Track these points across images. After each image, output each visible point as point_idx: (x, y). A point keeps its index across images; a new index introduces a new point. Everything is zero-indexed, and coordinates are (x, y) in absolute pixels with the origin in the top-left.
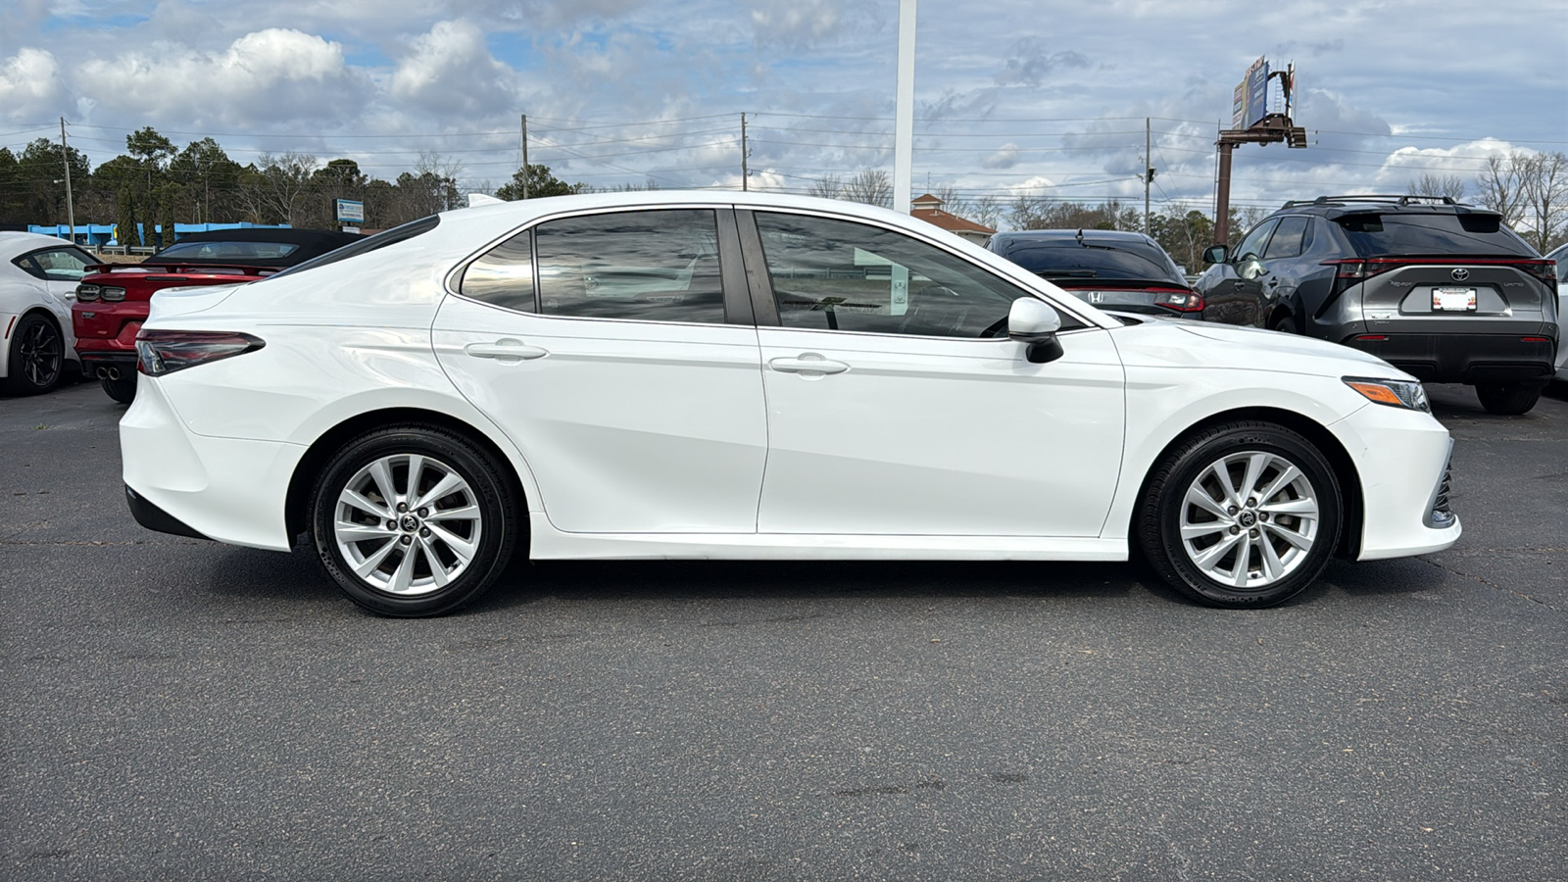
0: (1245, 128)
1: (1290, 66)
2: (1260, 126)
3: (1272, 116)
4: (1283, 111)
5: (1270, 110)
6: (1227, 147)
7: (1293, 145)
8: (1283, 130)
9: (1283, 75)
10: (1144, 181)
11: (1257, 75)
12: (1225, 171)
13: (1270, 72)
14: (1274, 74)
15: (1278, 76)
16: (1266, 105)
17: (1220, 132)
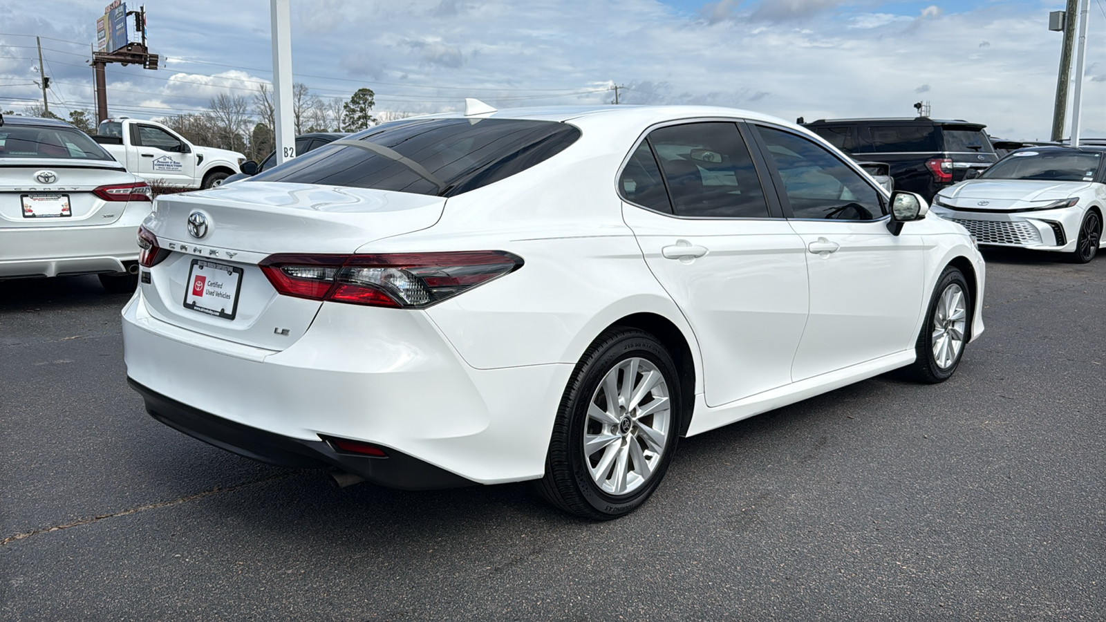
0: (111, 51)
1: (142, 8)
2: (124, 50)
3: (132, 44)
4: (141, 41)
5: (131, 40)
6: (100, 65)
7: (147, 67)
8: (142, 55)
9: (137, 14)
10: (41, 87)
11: (117, 13)
12: (101, 83)
13: (127, 11)
14: (130, 13)
15: (134, 14)
16: (127, 36)
17: (94, 53)
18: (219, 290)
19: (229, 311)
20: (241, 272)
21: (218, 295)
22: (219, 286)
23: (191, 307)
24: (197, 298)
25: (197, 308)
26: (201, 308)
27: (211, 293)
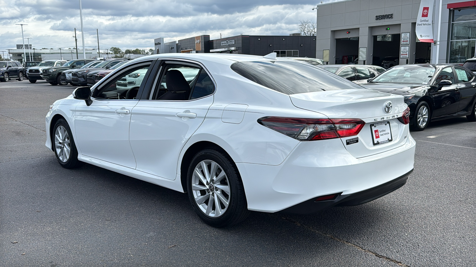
18: (385, 132)
19: (390, 139)
20: (389, 123)
21: (385, 134)
22: (385, 131)
23: (378, 143)
24: (378, 139)
25: (381, 143)
26: (382, 142)
27: (382, 135)
